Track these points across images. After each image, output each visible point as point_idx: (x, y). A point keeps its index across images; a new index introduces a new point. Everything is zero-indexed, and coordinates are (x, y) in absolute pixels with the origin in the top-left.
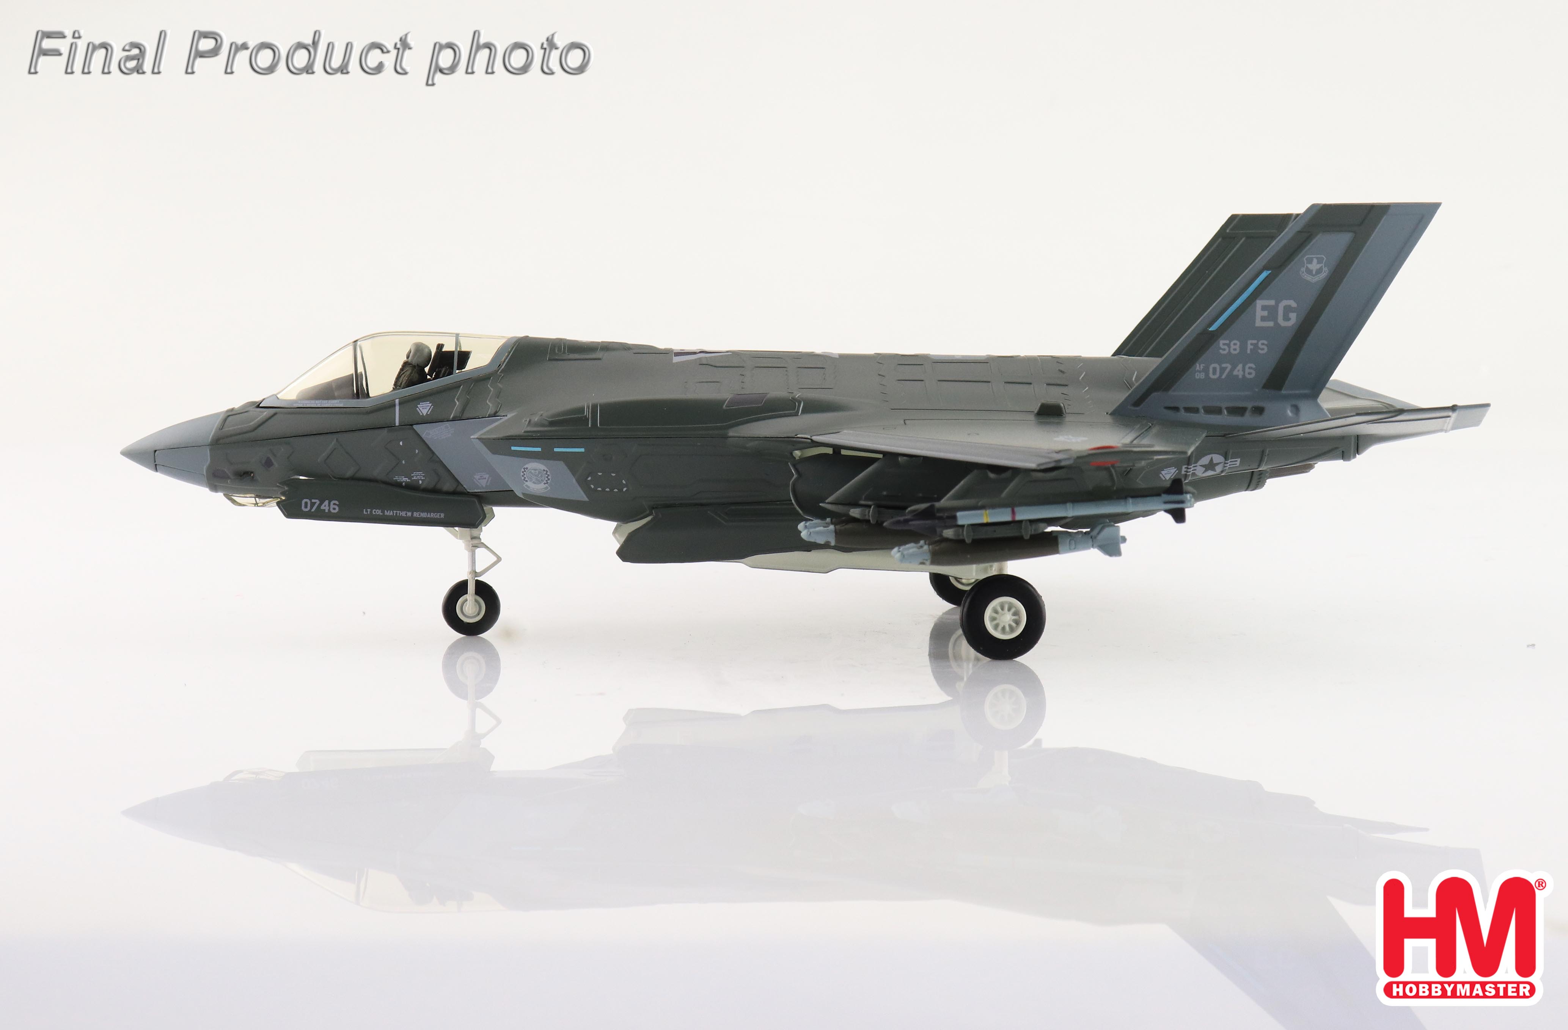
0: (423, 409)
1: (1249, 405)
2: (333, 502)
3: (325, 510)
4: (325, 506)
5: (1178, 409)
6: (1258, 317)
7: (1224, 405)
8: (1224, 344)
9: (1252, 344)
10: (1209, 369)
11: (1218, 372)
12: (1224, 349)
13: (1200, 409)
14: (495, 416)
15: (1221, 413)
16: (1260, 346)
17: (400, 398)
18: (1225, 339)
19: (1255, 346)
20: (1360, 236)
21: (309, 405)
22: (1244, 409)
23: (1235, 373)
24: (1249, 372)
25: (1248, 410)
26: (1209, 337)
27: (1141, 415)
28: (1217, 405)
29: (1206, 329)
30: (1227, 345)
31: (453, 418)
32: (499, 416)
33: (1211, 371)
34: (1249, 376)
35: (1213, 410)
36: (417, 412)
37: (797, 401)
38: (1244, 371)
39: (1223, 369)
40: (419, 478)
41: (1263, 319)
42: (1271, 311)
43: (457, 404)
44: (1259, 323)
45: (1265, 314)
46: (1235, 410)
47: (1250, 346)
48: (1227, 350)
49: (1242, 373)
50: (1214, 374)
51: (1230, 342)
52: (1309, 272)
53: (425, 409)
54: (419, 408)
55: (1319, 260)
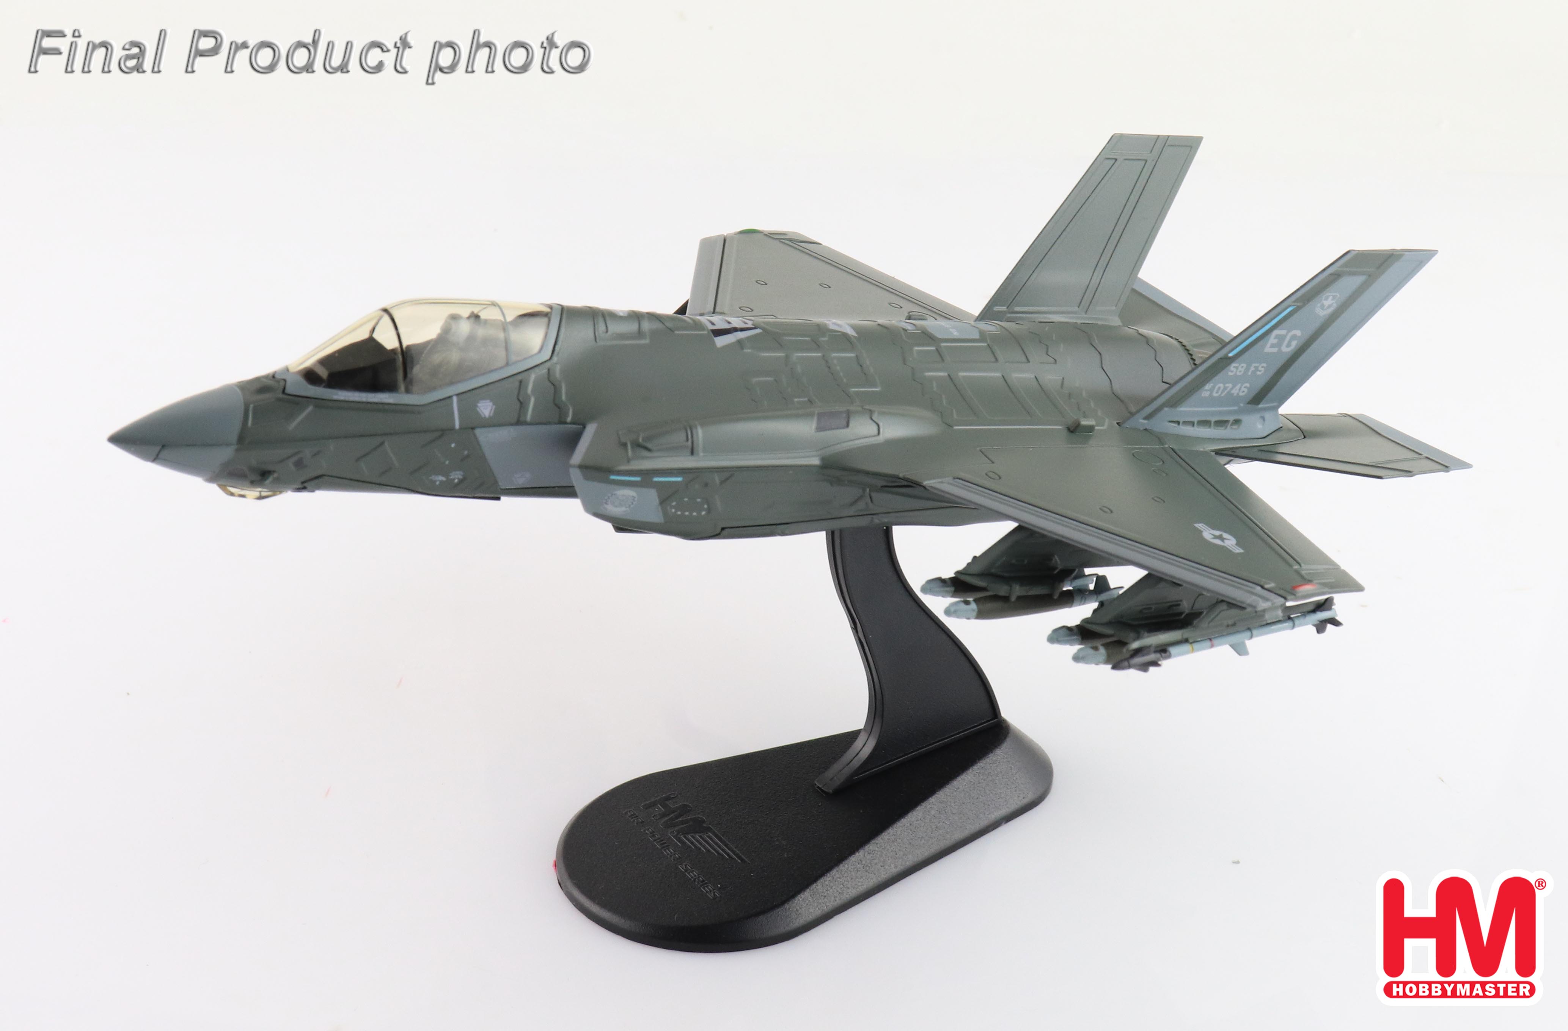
0: (483, 409)
1: (1231, 418)
5: (1178, 423)
6: (1269, 345)
7: (1213, 419)
8: (1234, 367)
9: (1255, 367)
10: (1215, 388)
11: (1220, 391)
12: (1232, 372)
13: (1196, 423)
14: (565, 423)
15: (1210, 426)
16: (1260, 368)
17: (457, 395)
18: (1237, 363)
19: (1257, 368)
20: (1371, 279)
21: (351, 399)
22: (1227, 421)
23: (1232, 392)
24: (1243, 390)
25: (1230, 423)
26: (1226, 361)
27: (1148, 428)
28: (1208, 419)
29: (1227, 355)
30: (1237, 368)
31: (519, 422)
32: (571, 423)
33: (1216, 390)
34: (1241, 394)
35: (1205, 423)
36: (478, 413)
37: (875, 422)
38: (1240, 390)
39: (1225, 388)
40: (456, 476)
41: (1272, 346)
42: (1281, 338)
43: (522, 405)
44: (1268, 349)
45: (1275, 341)
46: (1221, 423)
47: (1252, 369)
48: (1234, 373)
49: (1237, 391)
50: (1217, 393)
51: (1239, 365)
52: (1322, 307)
53: (486, 409)
54: (480, 408)
55: (1334, 297)
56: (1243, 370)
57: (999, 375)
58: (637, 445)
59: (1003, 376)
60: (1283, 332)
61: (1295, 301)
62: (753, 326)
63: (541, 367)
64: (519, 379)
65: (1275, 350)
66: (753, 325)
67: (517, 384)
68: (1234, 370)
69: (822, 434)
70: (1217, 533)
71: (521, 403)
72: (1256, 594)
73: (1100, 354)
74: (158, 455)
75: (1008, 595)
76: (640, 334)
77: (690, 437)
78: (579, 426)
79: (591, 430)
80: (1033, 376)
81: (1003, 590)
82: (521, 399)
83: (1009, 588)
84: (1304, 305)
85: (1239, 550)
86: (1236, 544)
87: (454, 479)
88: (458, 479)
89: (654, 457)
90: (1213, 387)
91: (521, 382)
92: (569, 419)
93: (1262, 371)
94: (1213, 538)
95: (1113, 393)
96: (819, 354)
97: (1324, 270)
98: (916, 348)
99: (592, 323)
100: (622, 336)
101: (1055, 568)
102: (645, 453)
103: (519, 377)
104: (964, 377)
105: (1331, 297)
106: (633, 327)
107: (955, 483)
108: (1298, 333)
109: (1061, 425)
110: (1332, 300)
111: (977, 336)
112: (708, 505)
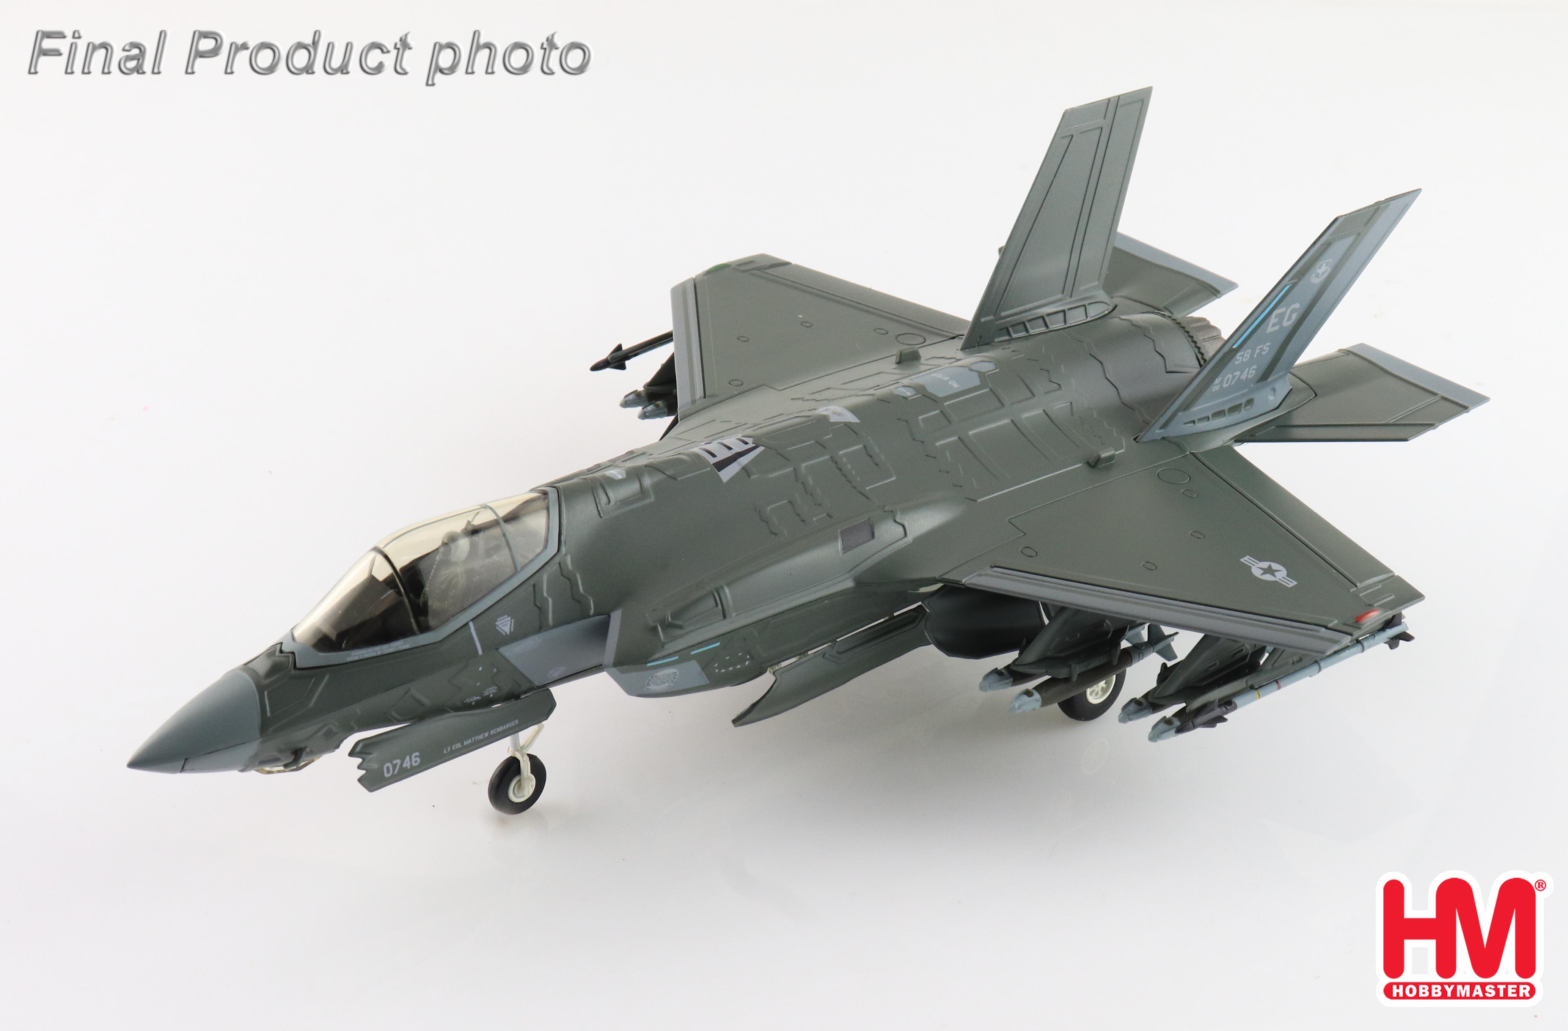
0: (503, 626)
1: (1244, 401)
2: (414, 754)
3: (407, 767)
4: (407, 764)
5: (1194, 422)
6: (1270, 325)
7: (1226, 408)
8: (1240, 356)
9: (1259, 349)
10: (1225, 380)
11: (1230, 381)
12: (1238, 360)
13: (1210, 417)
14: (589, 616)
15: (1225, 414)
16: (1265, 348)
17: (472, 620)
18: (1242, 351)
19: (1262, 350)
20: (1360, 236)
21: (366, 656)
22: (1241, 405)
23: (1241, 377)
24: (1251, 373)
25: (1243, 405)
26: (1232, 353)
27: (1164, 436)
28: (1222, 409)
29: (1232, 347)
30: (1243, 356)
31: (541, 628)
32: (594, 615)
33: (1225, 382)
34: (1250, 377)
35: (1219, 414)
36: (498, 632)
37: (900, 524)
38: (1248, 374)
39: (1234, 377)
40: (490, 692)
41: (1273, 325)
42: (1281, 317)
43: (541, 610)
44: (1270, 329)
45: (1276, 320)
46: (1235, 409)
47: (1258, 351)
48: (1241, 360)
49: (1246, 375)
50: (1227, 383)
51: (1245, 352)
52: (1317, 276)
53: (505, 625)
54: (499, 627)
55: (1327, 264)
56: (1248, 356)
57: (1006, 421)
58: (668, 626)
59: (1012, 421)
60: (1283, 310)
61: (1290, 280)
62: (754, 445)
63: (552, 563)
64: (532, 583)
65: (1277, 328)
66: (753, 443)
67: (531, 588)
68: (1241, 358)
69: (849, 553)
70: (1265, 565)
71: (539, 608)
72: (1322, 638)
73: (1101, 363)
74: (183, 768)
75: (1068, 676)
76: (643, 491)
77: (720, 602)
78: (604, 616)
79: (616, 617)
80: (1041, 411)
81: (1063, 673)
82: (538, 604)
83: (1069, 669)
84: (1300, 279)
85: (1292, 583)
86: (1288, 576)
87: (490, 695)
88: (493, 693)
89: (687, 633)
90: (1222, 381)
91: (534, 586)
92: (592, 612)
93: (1265, 350)
94: (1263, 574)
95: (1123, 403)
96: (827, 457)
97: (1315, 243)
98: (920, 417)
99: (591, 499)
100: (625, 502)
101: (1108, 633)
102: (679, 632)
103: (532, 581)
104: (975, 435)
105: (1324, 265)
106: (635, 487)
107: (994, 573)
108: (1297, 306)
109: (1080, 463)
110: (1325, 266)
111: (976, 382)
112: (750, 655)
